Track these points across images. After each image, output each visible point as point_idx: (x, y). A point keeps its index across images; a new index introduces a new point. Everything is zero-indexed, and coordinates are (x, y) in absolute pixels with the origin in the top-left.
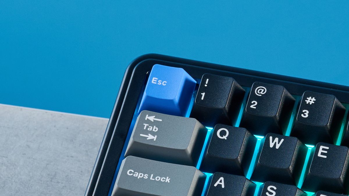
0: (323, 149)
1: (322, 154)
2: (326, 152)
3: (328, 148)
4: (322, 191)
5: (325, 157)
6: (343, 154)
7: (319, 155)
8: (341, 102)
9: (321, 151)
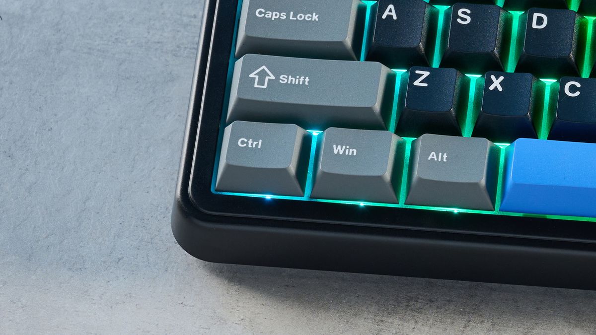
4: (535, 8)
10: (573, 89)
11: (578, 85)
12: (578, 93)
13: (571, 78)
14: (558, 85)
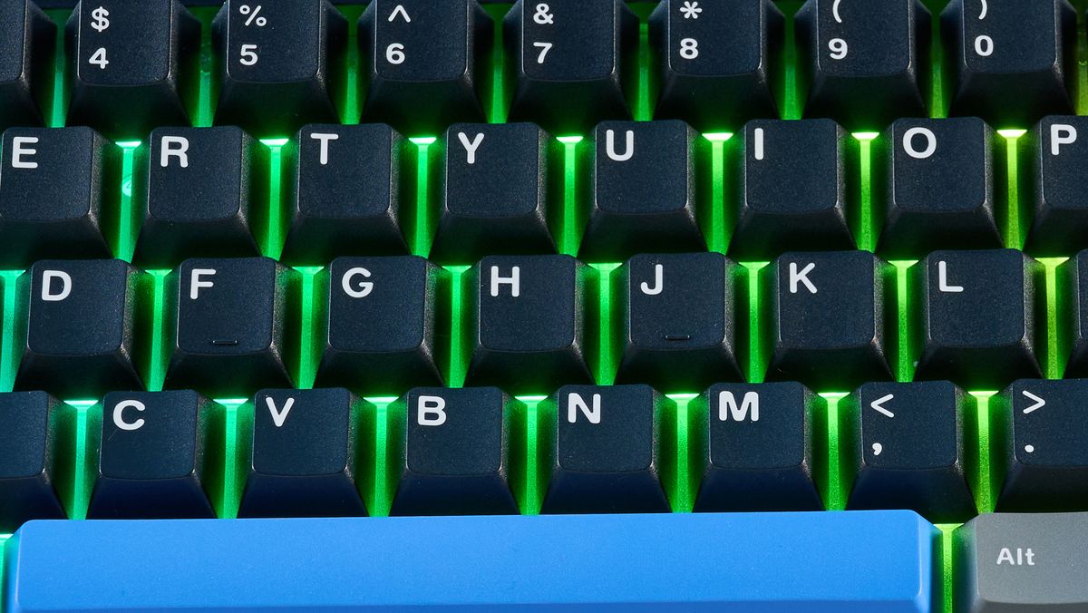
0: (23, 146)
1: (23, 158)
2: (33, 152)
3: (35, 140)
4: (46, 261)
5: (34, 165)
6: (81, 148)
7: (16, 163)
8: (43, 9)
9: (17, 151)
10: (130, 415)
11: (140, 406)
12: (140, 423)
13: (124, 393)
14: (101, 410)
